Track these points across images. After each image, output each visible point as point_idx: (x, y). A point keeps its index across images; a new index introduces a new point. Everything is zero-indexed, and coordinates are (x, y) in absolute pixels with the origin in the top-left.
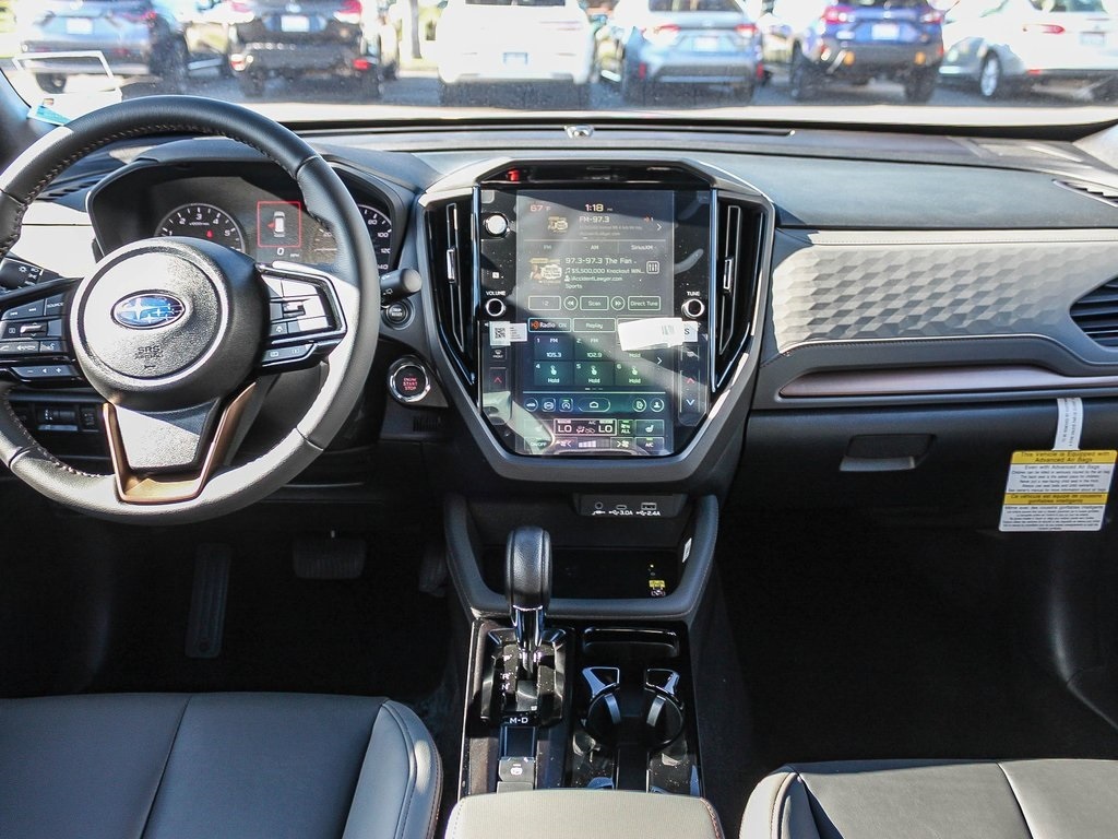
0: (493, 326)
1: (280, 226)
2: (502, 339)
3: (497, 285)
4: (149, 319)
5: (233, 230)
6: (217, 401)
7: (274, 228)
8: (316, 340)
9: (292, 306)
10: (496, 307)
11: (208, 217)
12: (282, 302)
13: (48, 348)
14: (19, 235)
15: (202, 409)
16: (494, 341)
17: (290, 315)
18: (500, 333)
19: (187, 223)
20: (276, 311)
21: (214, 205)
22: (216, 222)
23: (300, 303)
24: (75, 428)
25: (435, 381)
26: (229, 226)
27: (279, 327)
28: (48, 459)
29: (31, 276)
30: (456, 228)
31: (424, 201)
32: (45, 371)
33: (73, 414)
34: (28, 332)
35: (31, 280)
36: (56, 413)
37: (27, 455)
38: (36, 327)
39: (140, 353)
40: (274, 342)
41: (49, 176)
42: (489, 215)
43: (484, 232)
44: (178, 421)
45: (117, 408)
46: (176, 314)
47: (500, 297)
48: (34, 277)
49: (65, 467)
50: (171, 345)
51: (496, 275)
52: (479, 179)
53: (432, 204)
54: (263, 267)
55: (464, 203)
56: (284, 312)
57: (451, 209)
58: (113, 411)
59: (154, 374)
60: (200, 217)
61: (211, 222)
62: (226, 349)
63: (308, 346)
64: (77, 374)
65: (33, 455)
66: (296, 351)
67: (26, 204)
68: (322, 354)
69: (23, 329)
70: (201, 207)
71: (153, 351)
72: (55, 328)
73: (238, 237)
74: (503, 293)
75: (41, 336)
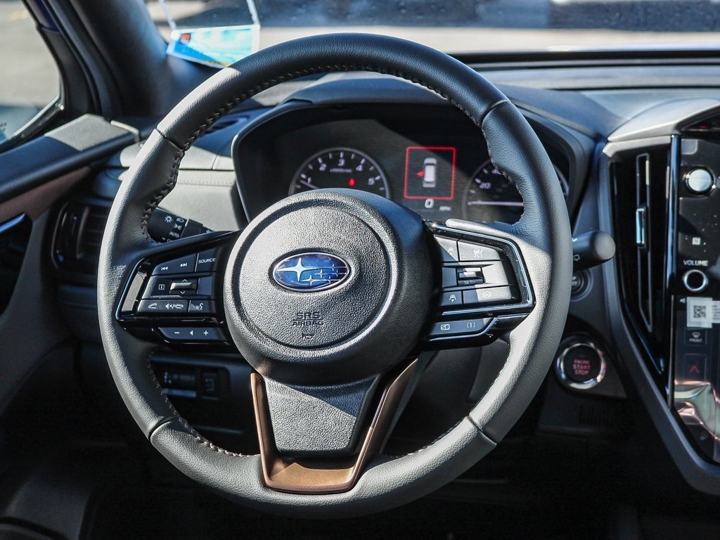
0: (692, 303)
1: (430, 175)
2: (702, 319)
3: (698, 253)
4: (310, 280)
5: (378, 178)
6: (377, 378)
7: (423, 176)
8: (496, 314)
9: (470, 272)
10: (696, 280)
11: (351, 163)
12: (458, 267)
13: (197, 308)
14: (175, 183)
15: (360, 387)
16: (692, 321)
17: (467, 282)
18: (700, 312)
19: (328, 169)
20: (449, 276)
21: (359, 149)
22: (360, 168)
23: (479, 269)
24: (193, 394)
25: (613, 366)
26: (375, 174)
27: (453, 296)
28: (189, 433)
29: (176, 226)
30: (648, 182)
31: (609, 150)
32: (192, 333)
33: (193, 378)
34: (177, 289)
35: (176, 231)
36: (175, 377)
37: (169, 427)
38: (186, 284)
39: (298, 320)
40: (445, 313)
41: (210, 120)
42: (691, 169)
43: (683, 188)
44: (332, 399)
45: (267, 380)
46: (340, 277)
47: (701, 267)
48: (179, 227)
49: (206, 443)
50: (333, 312)
51: (696, 241)
52: (679, 126)
53: (620, 154)
54: (434, 225)
55: (659, 154)
56: (458, 279)
57: (643, 161)
58: (261, 383)
59: (312, 344)
60: (342, 162)
61: (354, 169)
62: (392, 319)
63: (485, 320)
64: (224, 338)
65: (174, 427)
66: (471, 325)
67: (185, 149)
68: (503, 330)
69: (173, 286)
70: (344, 152)
71: (311, 317)
72: (206, 285)
73: (383, 185)
74: (704, 263)
75: (190, 295)
